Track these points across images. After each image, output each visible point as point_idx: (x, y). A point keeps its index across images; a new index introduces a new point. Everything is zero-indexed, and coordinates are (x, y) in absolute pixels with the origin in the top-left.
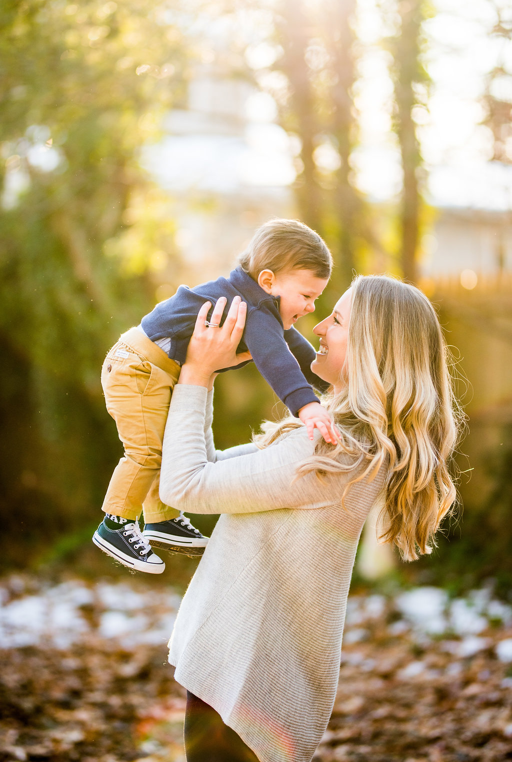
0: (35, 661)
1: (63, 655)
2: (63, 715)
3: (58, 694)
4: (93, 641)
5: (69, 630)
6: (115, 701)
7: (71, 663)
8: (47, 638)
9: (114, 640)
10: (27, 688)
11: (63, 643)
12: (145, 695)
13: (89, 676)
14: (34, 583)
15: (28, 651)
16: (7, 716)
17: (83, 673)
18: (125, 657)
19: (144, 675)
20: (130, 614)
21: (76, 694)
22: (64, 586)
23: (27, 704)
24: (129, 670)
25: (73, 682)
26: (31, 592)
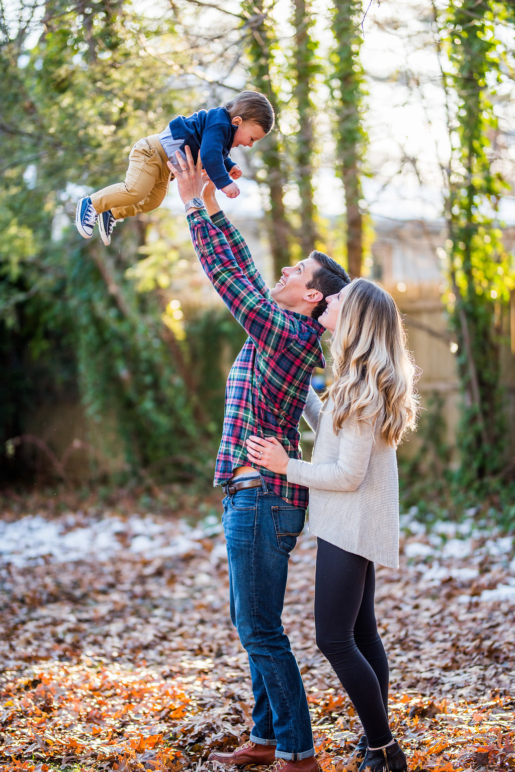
0: (81, 569)
1: (103, 564)
2: (101, 598)
3: (99, 586)
4: (126, 555)
5: (106, 549)
6: (138, 589)
7: (109, 568)
9: (140, 554)
10: (77, 584)
11: (103, 557)
12: (160, 585)
13: (121, 575)
15: (78, 563)
16: (64, 600)
17: (117, 574)
18: (146, 564)
19: (159, 573)
20: (152, 538)
21: (112, 586)
23: (78, 593)
24: (149, 570)
25: (110, 579)
26: (79, 525)
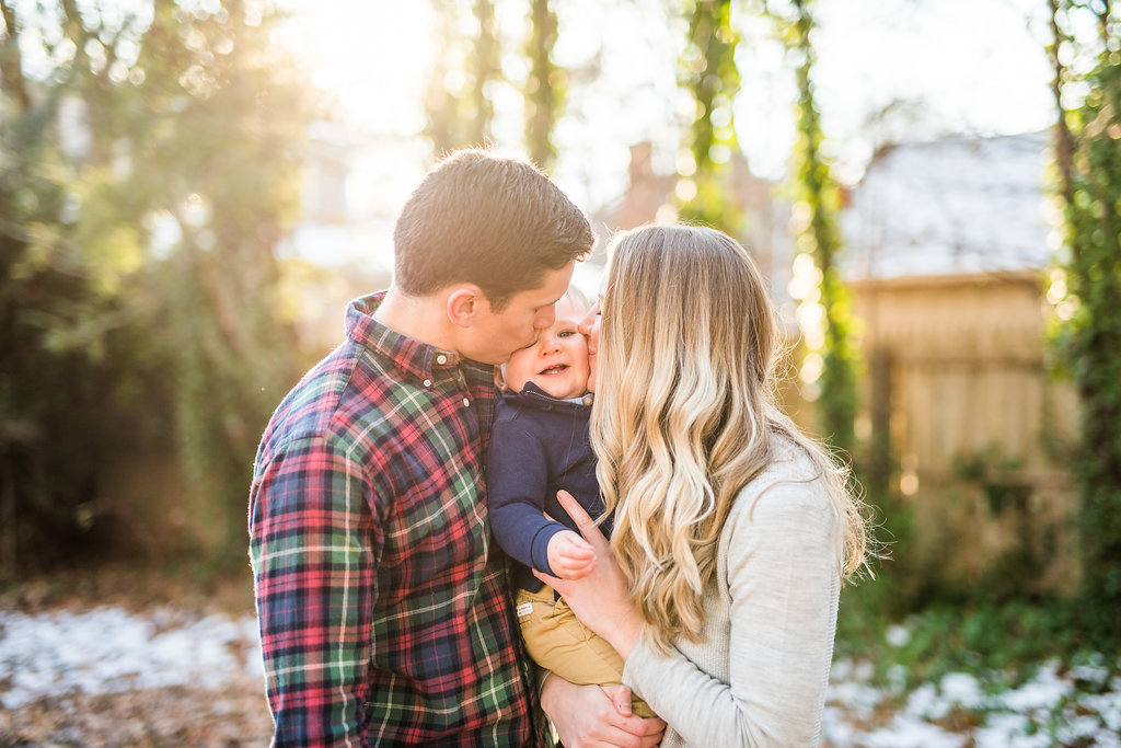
0: (187, 704)
1: (215, 696)
4: (244, 680)
5: (218, 668)
7: (224, 706)
8: (196, 676)
11: (213, 682)
14: (179, 616)
15: (178, 691)
22: (209, 620)
26: (176, 626)
